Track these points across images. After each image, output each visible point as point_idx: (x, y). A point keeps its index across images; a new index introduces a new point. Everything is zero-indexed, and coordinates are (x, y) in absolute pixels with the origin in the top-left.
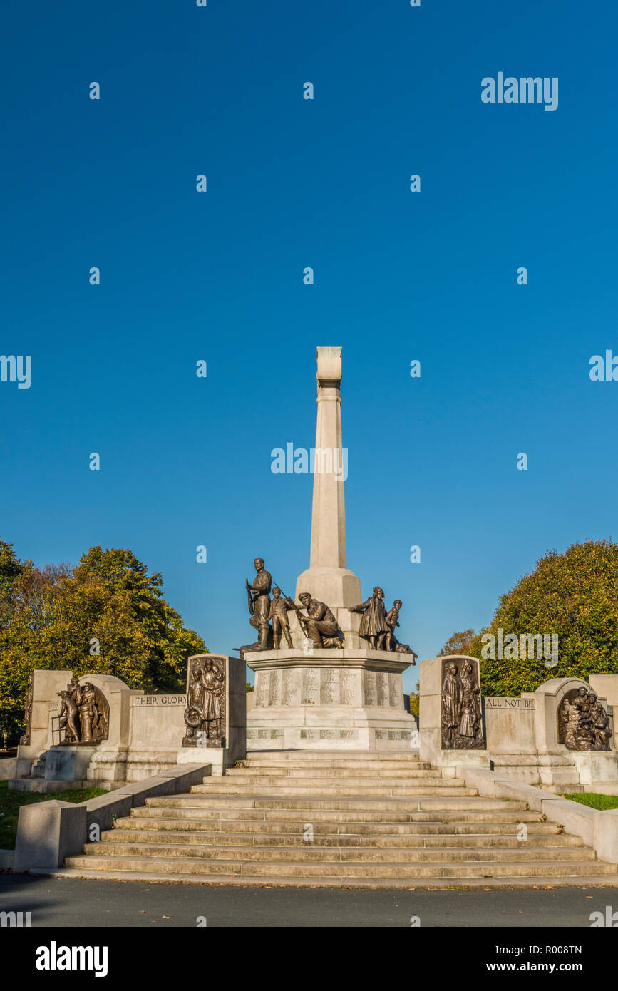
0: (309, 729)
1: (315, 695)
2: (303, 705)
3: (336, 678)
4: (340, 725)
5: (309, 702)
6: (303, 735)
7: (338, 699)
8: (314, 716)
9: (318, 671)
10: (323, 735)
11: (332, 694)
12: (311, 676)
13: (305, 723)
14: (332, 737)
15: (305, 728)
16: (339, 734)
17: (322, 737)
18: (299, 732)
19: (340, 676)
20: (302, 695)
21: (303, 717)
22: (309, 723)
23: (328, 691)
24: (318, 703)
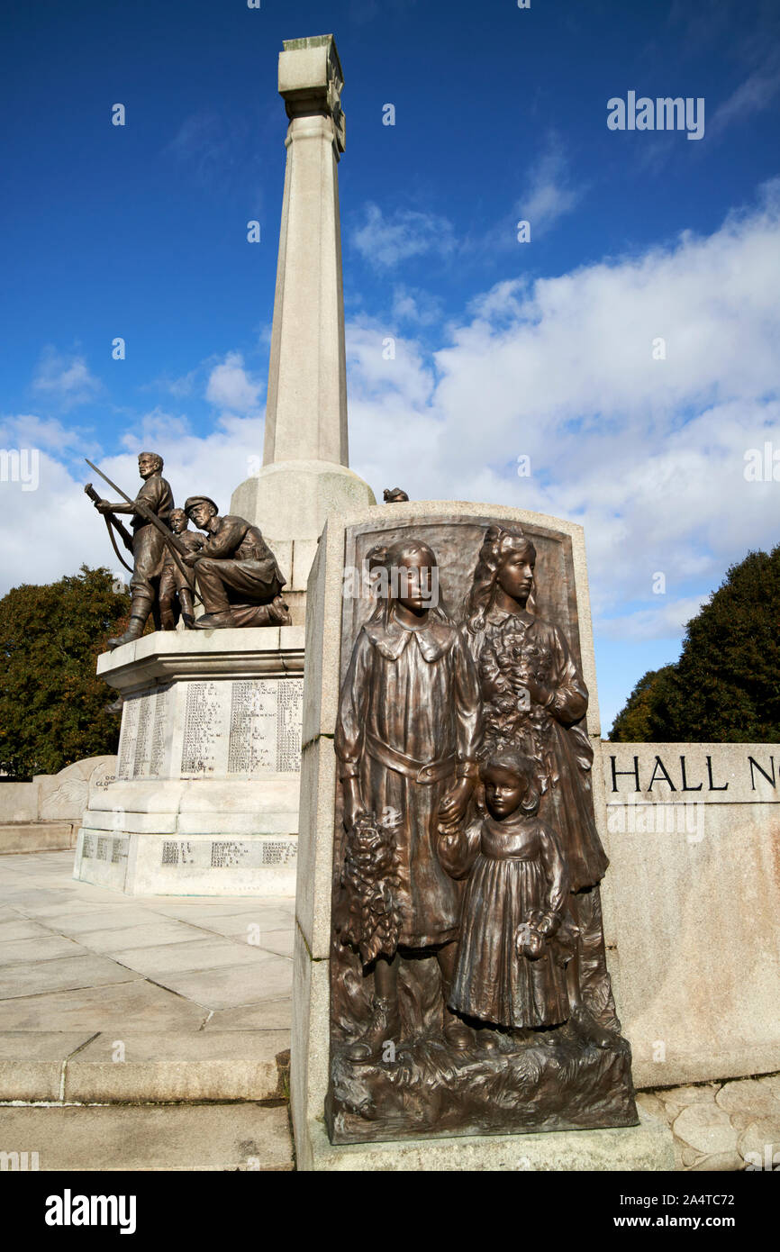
0: (185, 838)
1: (216, 750)
2: (186, 775)
3: (270, 703)
4: (265, 829)
5: (201, 764)
6: (170, 857)
7: (272, 757)
8: (203, 805)
9: (224, 688)
10: (220, 855)
11: (259, 745)
12: (210, 699)
13: (177, 822)
14: (241, 860)
15: (177, 838)
16: (258, 853)
17: (217, 862)
18: (159, 849)
19: (280, 700)
20: (185, 749)
21: (175, 809)
22: (187, 823)
23: (250, 735)
24: (221, 770)
